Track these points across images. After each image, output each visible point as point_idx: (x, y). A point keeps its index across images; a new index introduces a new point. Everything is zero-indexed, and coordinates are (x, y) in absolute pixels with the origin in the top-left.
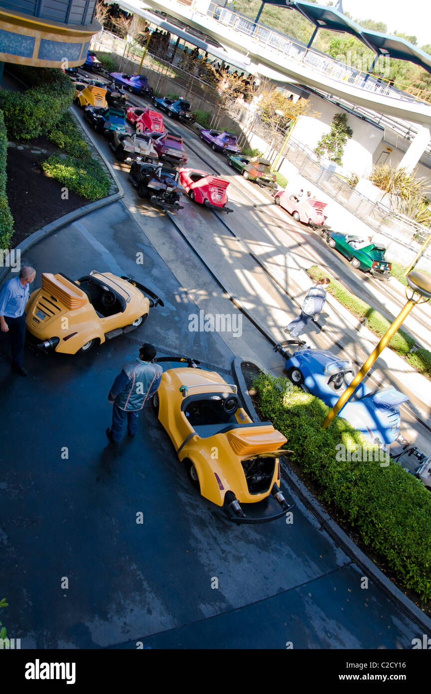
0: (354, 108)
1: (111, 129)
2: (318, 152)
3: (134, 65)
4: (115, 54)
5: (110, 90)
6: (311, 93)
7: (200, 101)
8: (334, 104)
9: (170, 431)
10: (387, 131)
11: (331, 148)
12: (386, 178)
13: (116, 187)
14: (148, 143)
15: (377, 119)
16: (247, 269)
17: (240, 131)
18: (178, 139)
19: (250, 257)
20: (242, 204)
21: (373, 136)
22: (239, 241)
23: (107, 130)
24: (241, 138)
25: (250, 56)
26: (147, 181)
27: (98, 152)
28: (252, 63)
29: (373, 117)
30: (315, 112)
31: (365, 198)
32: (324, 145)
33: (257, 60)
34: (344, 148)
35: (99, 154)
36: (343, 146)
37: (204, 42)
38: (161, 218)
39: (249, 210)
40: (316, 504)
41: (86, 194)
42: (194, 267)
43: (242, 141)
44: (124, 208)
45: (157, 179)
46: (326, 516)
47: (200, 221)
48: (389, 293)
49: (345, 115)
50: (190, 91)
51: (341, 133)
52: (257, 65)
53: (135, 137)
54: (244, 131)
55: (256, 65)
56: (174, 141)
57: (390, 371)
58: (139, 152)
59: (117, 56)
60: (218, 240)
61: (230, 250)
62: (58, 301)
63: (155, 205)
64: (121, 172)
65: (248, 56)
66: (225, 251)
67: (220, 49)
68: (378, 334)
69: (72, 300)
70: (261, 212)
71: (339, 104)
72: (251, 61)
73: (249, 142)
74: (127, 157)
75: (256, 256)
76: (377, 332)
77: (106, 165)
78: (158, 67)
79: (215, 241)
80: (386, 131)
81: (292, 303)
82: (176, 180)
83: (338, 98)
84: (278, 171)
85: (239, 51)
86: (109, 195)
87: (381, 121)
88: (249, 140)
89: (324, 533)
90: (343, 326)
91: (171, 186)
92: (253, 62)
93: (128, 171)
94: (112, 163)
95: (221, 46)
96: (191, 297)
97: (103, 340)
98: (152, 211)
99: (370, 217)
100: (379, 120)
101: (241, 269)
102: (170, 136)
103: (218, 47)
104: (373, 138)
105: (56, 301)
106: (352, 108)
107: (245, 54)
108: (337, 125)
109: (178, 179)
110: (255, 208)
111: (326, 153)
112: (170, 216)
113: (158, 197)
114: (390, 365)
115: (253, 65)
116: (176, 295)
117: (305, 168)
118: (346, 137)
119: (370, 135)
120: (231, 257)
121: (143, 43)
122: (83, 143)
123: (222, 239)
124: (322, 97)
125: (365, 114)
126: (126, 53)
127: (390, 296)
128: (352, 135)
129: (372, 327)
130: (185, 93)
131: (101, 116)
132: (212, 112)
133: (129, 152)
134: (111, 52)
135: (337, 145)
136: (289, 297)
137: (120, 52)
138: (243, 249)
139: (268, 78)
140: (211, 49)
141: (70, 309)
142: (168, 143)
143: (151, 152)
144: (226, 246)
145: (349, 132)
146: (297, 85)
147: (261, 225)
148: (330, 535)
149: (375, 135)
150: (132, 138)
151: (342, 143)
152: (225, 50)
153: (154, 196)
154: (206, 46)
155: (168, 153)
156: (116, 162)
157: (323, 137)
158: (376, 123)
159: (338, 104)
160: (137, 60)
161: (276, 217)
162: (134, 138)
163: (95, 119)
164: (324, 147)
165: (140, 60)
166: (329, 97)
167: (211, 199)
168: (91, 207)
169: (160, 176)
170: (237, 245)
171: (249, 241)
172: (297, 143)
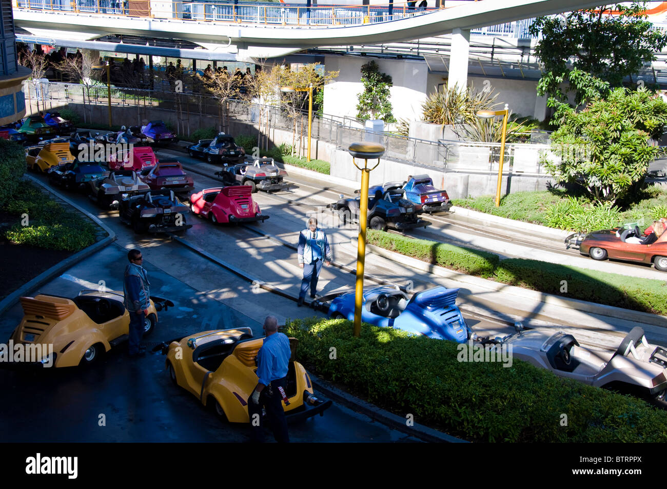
0: (382, 50)
1: (86, 180)
2: (361, 119)
3: (102, 108)
4: (73, 104)
5: (74, 143)
6: (325, 55)
7: (197, 118)
8: (359, 55)
9: (191, 389)
10: (429, 59)
11: (374, 108)
12: (438, 110)
13: (105, 232)
14: (133, 177)
15: (414, 50)
16: (281, 259)
17: (257, 131)
18: (174, 164)
19: (285, 248)
20: (271, 206)
21: (415, 72)
22: (268, 238)
23: (81, 184)
24: (261, 140)
25: (233, 43)
26: (138, 212)
27: (76, 208)
28: (240, 50)
29: (409, 50)
30: (332, 73)
31: (417, 141)
32: (365, 107)
33: (243, 43)
34: (390, 100)
35: (77, 209)
36: (388, 99)
37: (176, 48)
38: (167, 245)
39: (281, 209)
40: (362, 403)
41: (67, 245)
42: (214, 272)
43: (263, 143)
44: (119, 248)
45: (150, 206)
46: (375, 409)
47: (218, 235)
48: (478, 230)
49: (373, 62)
50: (181, 111)
51: (377, 84)
52: (247, 49)
53: (114, 176)
54: (261, 130)
55: (245, 50)
56: (170, 169)
57: (474, 296)
58: (125, 190)
59: (77, 105)
60: (243, 245)
61: (258, 248)
62: (44, 317)
63: (155, 234)
64: (110, 219)
65: (231, 44)
66: (252, 252)
67: (196, 50)
68: (454, 267)
69: (57, 308)
70: (299, 205)
71: (365, 53)
72: (238, 48)
73: (272, 141)
74: (113, 201)
75: (293, 245)
76: (452, 265)
77: (88, 216)
78: (134, 100)
79: (238, 247)
80: (427, 60)
81: (341, 272)
82: (173, 200)
83: (360, 47)
84: (317, 159)
85: (220, 42)
86: (97, 242)
87: (420, 51)
88: (271, 138)
89: (377, 424)
90: (409, 274)
91: (168, 207)
92: (241, 48)
93: (118, 215)
94: (97, 214)
95: (198, 46)
96: (211, 296)
97: (108, 347)
98: (155, 242)
99: (439, 162)
100: (416, 50)
101: (273, 260)
102: (163, 164)
103: (193, 49)
104: (416, 74)
105: (42, 318)
106: (380, 52)
107: (227, 42)
108: (369, 77)
109: (175, 199)
110: (290, 204)
111: (371, 116)
112: (180, 241)
113: (158, 226)
114: (473, 290)
115: (241, 51)
116: (193, 299)
117: (343, 140)
118: (387, 87)
119: (412, 73)
120: (259, 254)
121: (104, 79)
122: (51, 203)
123: (247, 242)
124: (342, 54)
125: (398, 51)
126: (87, 98)
127: (482, 233)
128: (392, 81)
129: (445, 261)
130: (176, 117)
131: (70, 171)
132: (216, 125)
133: (113, 195)
134: (67, 104)
135: (379, 100)
136: (336, 268)
137: (78, 99)
138: (276, 243)
139: (263, 59)
140: (186, 53)
141: (59, 320)
142: (164, 172)
143: (139, 186)
144: (253, 247)
145: (388, 80)
146: (301, 52)
147: (299, 216)
148: (383, 423)
149: (418, 71)
150: (111, 178)
151: (384, 96)
152: (203, 48)
153: (152, 226)
154: (179, 52)
155: (167, 183)
156: (102, 212)
157: (359, 99)
158: (415, 56)
159: (363, 54)
160: (104, 102)
161: (318, 204)
162: (113, 178)
163: (63, 177)
164: (366, 110)
165: (107, 100)
166: (349, 51)
167: (236, 214)
168: (76, 256)
169: (151, 201)
170: (268, 242)
171: (282, 235)
172: (330, 117)
